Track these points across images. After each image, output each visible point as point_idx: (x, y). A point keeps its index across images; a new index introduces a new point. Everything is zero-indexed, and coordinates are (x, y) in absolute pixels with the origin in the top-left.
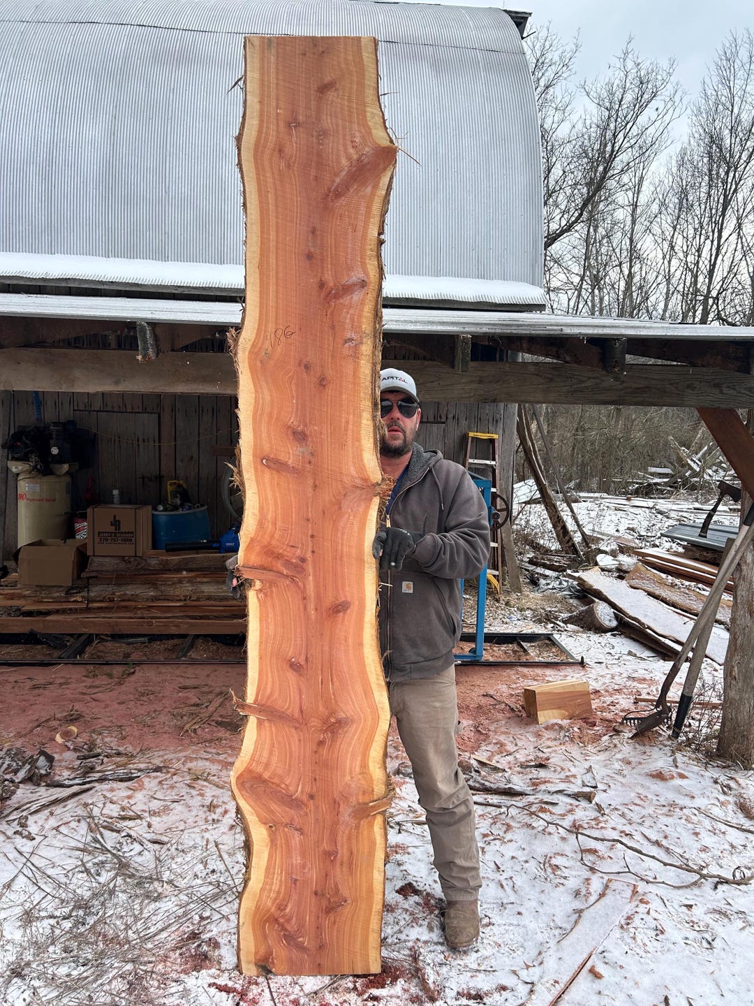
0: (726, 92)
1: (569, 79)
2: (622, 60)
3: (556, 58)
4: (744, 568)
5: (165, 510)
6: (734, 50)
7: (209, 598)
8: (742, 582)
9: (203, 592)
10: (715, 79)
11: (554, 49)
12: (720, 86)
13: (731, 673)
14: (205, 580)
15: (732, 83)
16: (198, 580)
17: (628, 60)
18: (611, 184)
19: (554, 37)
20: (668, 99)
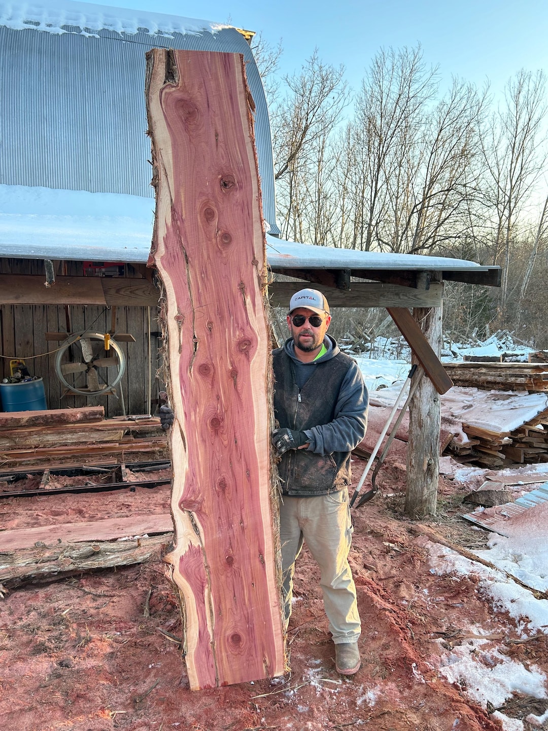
0: (377, 89)
1: (276, 72)
2: (311, 64)
3: (267, 57)
4: (415, 400)
5: (10, 382)
6: (382, 61)
7: (53, 445)
8: (414, 409)
9: (48, 441)
10: (371, 80)
11: (265, 51)
12: (374, 85)
13: (411, 463)
14: (49, 432)
15: (381, 83)
16: (44, 432)
17: (314, 64)
18: (306, 146)
19: (265, 42)
20: (340, 92)
